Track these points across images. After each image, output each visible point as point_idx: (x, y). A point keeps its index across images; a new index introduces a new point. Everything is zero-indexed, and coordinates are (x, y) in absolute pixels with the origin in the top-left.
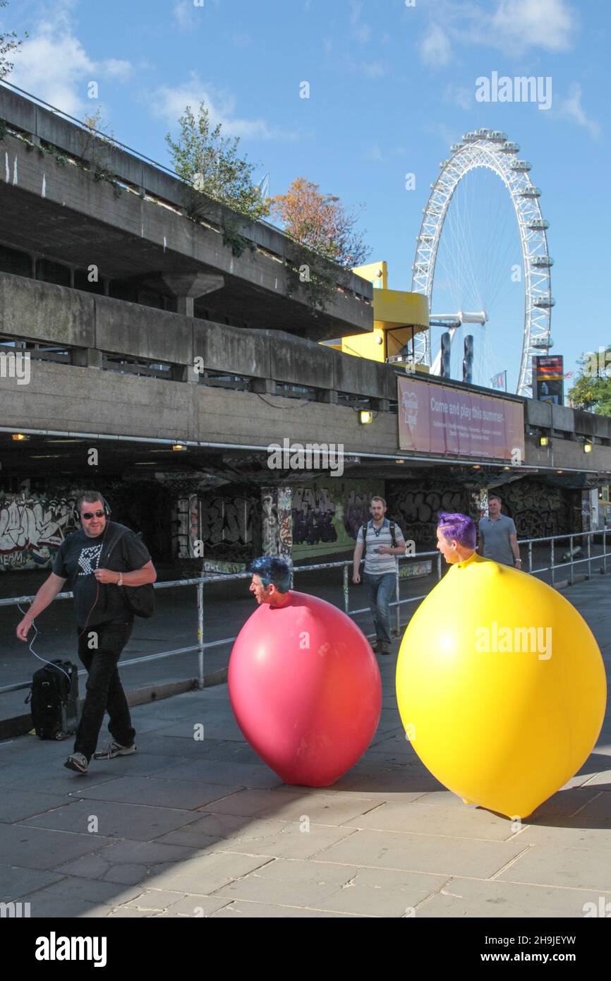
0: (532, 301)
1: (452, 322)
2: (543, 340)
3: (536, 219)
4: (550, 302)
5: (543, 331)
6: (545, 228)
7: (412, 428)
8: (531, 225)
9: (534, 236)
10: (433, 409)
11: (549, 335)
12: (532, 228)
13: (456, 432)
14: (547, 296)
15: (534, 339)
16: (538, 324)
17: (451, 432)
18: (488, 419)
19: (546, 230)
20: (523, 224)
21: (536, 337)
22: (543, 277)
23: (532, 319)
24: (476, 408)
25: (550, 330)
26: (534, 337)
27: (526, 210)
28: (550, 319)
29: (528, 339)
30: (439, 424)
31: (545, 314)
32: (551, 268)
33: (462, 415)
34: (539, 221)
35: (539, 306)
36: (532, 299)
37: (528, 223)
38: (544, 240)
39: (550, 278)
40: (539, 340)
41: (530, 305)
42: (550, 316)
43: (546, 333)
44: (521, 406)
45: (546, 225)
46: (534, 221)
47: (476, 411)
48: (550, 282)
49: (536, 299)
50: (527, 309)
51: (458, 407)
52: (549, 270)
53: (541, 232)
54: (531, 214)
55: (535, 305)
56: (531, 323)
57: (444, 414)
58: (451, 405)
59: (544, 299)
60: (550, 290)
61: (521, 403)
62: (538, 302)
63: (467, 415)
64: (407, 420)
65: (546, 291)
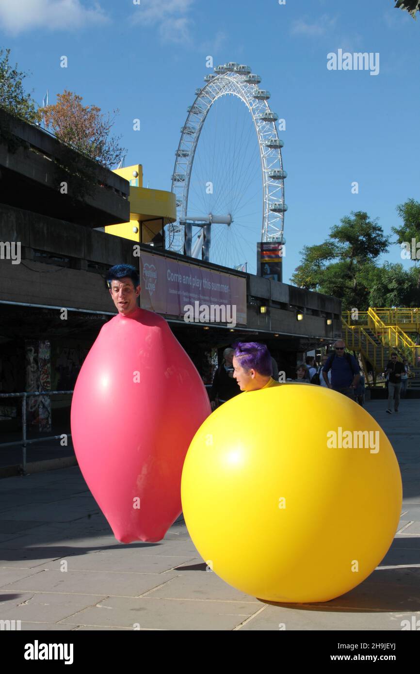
0: (269, 206)
1: (203, 222)
2: (277, 238)
3: (273, 139)
4: (284, 207)
5: (278, 231)
6: (281, 147)
7: (151, 294)
8: (269, 144)
9: (272, 152)
10: (169, 279)
11: (282, 235)
12: (270, 146)
13: (188, 299)
14: (281, 203)
15: (270, 238)
16: (274, 225)
17: (184, 298)
18: (215, 289)
19: (281, 149)
20: (263, 142)
21: (272, 236)
22: (279, 187)
23: (268, 221)
24: (207, 280)
25: (283, 230)
26: (270, 236)
27: (265, 132)
28: (283, 222)
29: (265, 237)
30: (173, 292)
31: (279, 217)
32: (285, 179)
33: (194, 285)
34: (275, 141)
35: (274, 210)
36: (269, 204)
37: (267, 142)
38: (280, 156)
39: (284, 188)
40: (274, 238)
41: (267, 210)
42: (283, 219)
43: (280, 233)
44: (244, 280)
45: (281, 144)
46: (272, 141)
47: (206, 282)
48: (284, 191)
49: (272, 205)
50: (265, 213)
51: (190, 278)
52: (283, 182)
53: (277, 150)
54: (269, 135)
55: (271, 210)
56: (268, 224)
57: (178, 283)
58: (184, 277)
59: (279, 205)
60: (284, 198)
61: (245, 278)
62: (273, 208)
63: (198, 286)
64: (147, 287)
65: (280, 199)
